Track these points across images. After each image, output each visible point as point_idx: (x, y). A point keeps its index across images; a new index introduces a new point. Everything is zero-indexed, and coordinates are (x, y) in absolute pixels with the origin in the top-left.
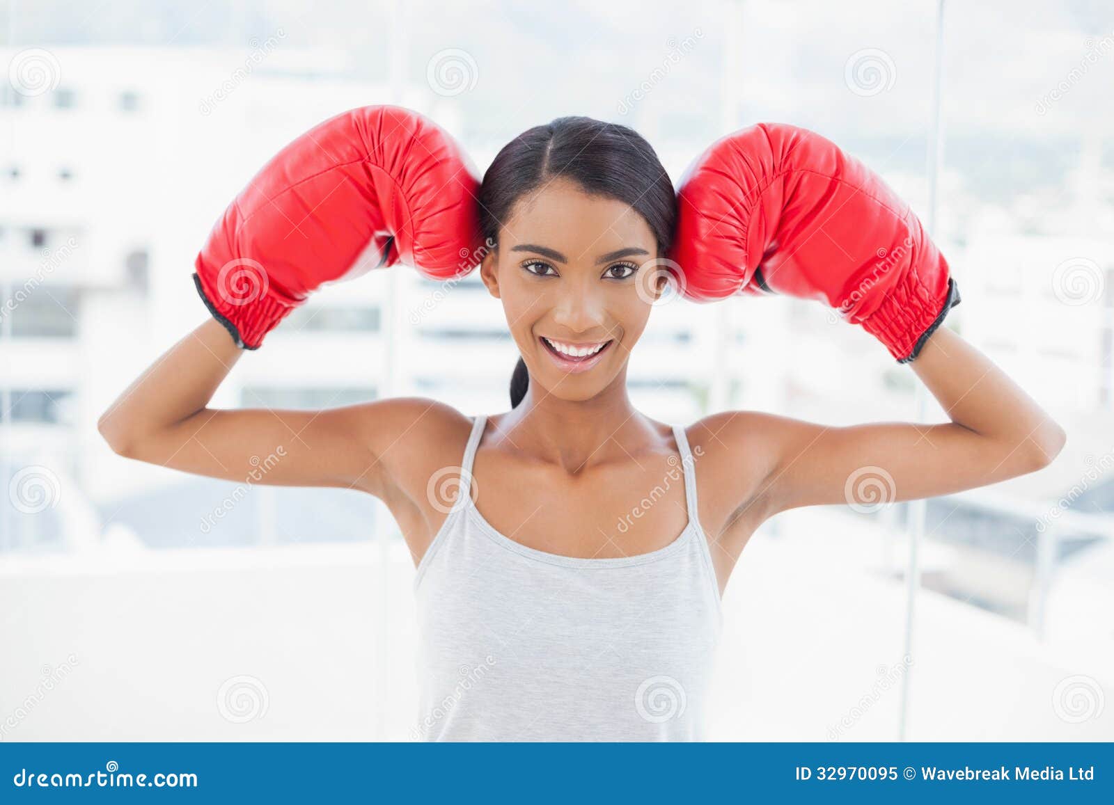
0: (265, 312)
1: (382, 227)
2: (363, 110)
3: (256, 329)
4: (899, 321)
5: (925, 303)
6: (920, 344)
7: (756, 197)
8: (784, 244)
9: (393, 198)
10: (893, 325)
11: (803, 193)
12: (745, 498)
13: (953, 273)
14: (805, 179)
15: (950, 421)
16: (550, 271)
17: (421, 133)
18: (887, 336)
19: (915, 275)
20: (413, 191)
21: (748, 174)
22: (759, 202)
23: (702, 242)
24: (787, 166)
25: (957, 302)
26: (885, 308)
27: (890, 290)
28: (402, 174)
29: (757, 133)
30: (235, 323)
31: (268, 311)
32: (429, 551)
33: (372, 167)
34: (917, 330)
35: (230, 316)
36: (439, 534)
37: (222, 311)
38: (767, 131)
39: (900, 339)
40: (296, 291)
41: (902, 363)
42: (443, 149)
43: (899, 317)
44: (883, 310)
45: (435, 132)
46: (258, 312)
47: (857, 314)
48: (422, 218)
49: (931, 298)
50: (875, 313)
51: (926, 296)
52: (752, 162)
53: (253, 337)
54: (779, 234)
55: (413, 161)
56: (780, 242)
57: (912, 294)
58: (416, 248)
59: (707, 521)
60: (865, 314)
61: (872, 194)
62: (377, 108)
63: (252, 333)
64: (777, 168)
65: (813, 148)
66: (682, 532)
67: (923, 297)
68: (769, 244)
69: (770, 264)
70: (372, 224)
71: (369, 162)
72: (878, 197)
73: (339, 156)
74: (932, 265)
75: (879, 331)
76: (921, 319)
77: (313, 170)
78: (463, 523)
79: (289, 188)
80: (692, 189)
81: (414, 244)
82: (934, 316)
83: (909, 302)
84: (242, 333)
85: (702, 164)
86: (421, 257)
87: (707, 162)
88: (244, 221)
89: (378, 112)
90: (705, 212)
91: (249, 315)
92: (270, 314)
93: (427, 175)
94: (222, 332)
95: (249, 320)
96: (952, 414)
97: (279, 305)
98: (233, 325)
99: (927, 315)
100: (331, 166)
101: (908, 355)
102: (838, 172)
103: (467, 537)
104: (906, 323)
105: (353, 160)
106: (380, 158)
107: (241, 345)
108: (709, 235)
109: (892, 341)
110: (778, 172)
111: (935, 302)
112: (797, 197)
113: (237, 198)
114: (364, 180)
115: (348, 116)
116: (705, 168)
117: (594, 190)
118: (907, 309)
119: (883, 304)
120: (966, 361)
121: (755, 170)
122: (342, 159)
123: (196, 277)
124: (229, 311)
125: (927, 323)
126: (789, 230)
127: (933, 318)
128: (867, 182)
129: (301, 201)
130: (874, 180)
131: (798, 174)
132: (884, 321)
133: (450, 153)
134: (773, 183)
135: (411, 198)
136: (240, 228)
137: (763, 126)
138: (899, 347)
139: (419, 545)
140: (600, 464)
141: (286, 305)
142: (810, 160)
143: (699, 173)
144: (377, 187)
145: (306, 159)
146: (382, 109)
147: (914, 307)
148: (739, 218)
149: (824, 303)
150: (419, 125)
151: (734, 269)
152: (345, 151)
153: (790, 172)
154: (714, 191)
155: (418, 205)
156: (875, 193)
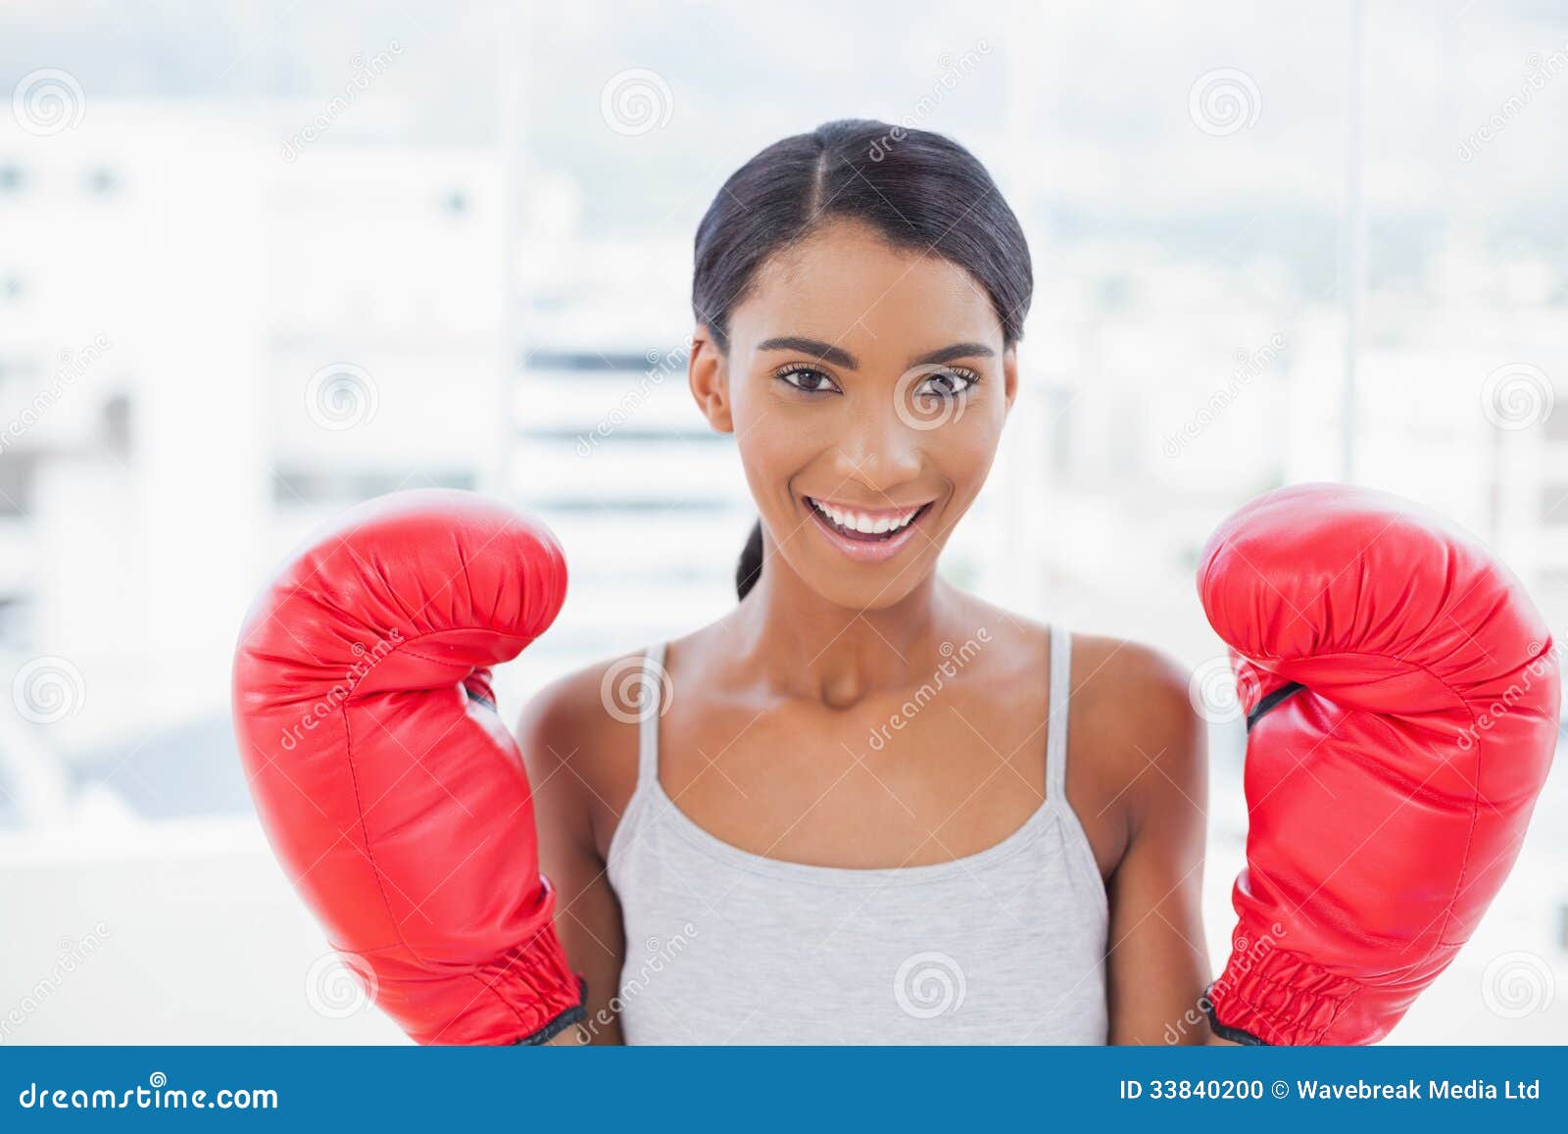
16: (825, 384)
117: (905, 242)
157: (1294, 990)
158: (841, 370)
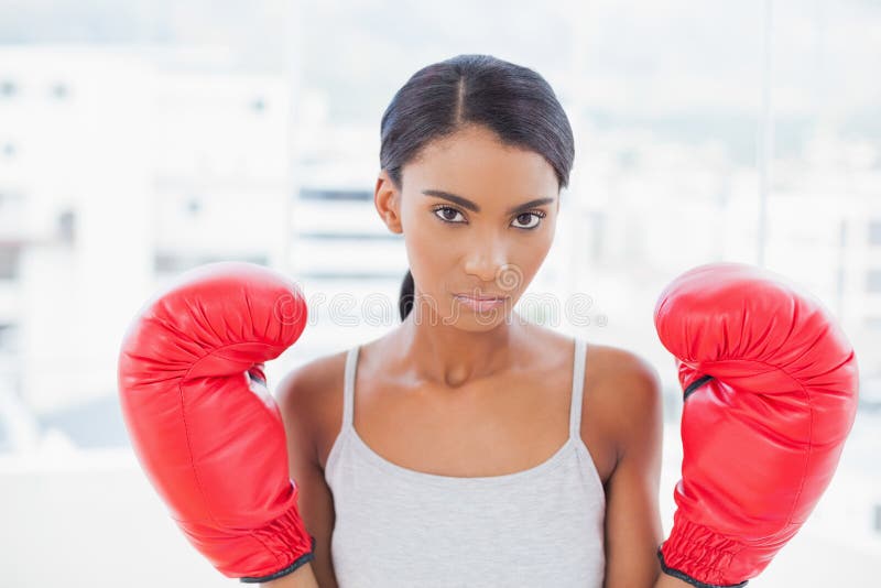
157: (707, 548)
158: (469, 211)
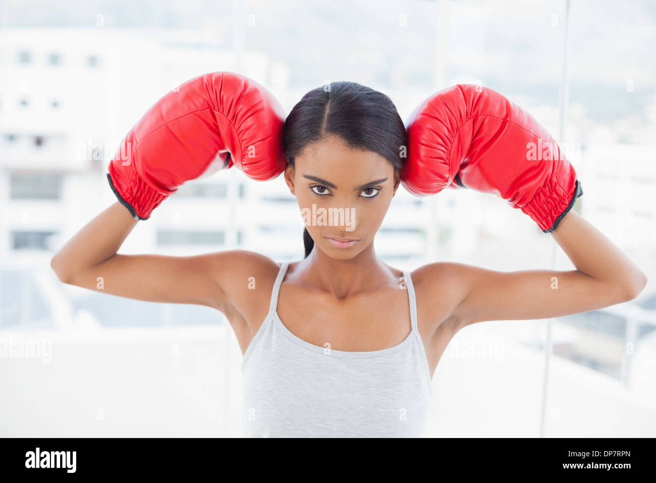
0: (151, 198)
1: (223, 147)
2: (210, 76)
3: (146, 208)
4: (544, 208)
5: (561, 197)
6: (557, 222)
7: (456, 133)
8: (473, 160)
9: (229, 132)
10: (540, 210)
11: (485, 129)
12: (447, 316)
13: (579, 177)
14: (486, 121)
15: (575, 269)
16: (326, 192)
17: (247, 92)
18: (536, 216)
19: (555, 179)
20: (242, 128)
21: (451, 118)
22: (457, 135)
23: (421, 161)
24: (475, 112)
25: (581, 194)
26: (536, 200)
27: (538, 189)
28: (235, 117)
29: (456, 91)
30: (133, 205)
31: (153, 198)
32: (250, 345)
33: (216, 112)
34: (555, 213)
35: (130, 201)
36: (257, 334)
37: (125, 198)
38: (463, 90)
39: (544, 218)
40: (169, 186)
41: (546, 232)
42: (261, 102)
43: (544, 205)
44: (534, 201)
45: (256, 91)
46: (147, 198)
47: (518, 203)
48: (247, 146)
49: (565, 193)
50: (530, 203)
51: (561, 192)
52: (453, 111)
53: (144, 213)
54: (470, 153)
55: (242, 108)
56: (471, 158)
57: (552, 191)
58: (243, 163)
59: (423, 331)
60: (523, 203)
61: (528, 129)
62: (220, 74)
63: (144, 211)
64: (469, 113)
65: (491, 100)
66: (407, 337)
67: (559, 193)
68: (464, 159)
69: (465, 171)
70: (216, 146)
71: (214, 109)
72: (532, 131)
73: (195, 105)
74: (565, 172)
75: (531, 214)
76: (558, 207)
77: (180, 113)
78: (272, 328)
79: (165, 125)
80: (416, 127)
81: (242, 161)
82: (566, 205)
83: (551, 196)
84: (138, 211)
85: (421, 111)
86: (247, 169)
87: (425, 110)
88: (138, 143)
89: (220, 77)
90: (423, 142)
91: (141, 200)
92: (155, 199)
93: (250, 118)
94: (124, 211)
95: (142, 203)
96: (577, 266)
97: (160, 195)
98: (131, 206)
99: (562, 205)
100: (191, 112)
101: (549, 229)
102: (507, 116)
103: (274, 337)
104: (549, 209)
105: (204, 108)
106: (221, 106)
107: (137, 218)
108: (425, 156)
109: (539, 220)
110: (469, 116)
111: (567, 196)
112: (482, 131)
113: (133, 128)
114: (211, 120)
115: (202, 79)
116: (424, 114)
117: (354, 145)
118: (549, 200)
119: (535, 197)
120: (586, 232)
121: (455, 115)
122: (197, 107)
123: (109, 176)
124: (129, 198)
125: (562, 209)
126: (476, 152)
127: (565, 206)
128: (525, 123)
129: (172, 133)
130: (529, 119)
131: (482, 118)
132: (534, 207)
133: (265, 105)
134: (466, 124)
135: (240, 133)
136: (135, 147)
137: (460, 87)
138: (544, 223)
139: (245, 342)
140: (357, 293)
141: (164, 194)
142: (489, 109)
143: (419, 117)
144: (219, 125)
145: (175, 107)
146: (223, 75)
147: (554, 199)
148: (445, 146)
149: (498, 195)
150: (246, 86)
151: (442, 177)
152: (199, 102)
153: (477, 115)
154: (430, 129)
155: (244, 137)
156: (530, 129)
158: (331, 188)
